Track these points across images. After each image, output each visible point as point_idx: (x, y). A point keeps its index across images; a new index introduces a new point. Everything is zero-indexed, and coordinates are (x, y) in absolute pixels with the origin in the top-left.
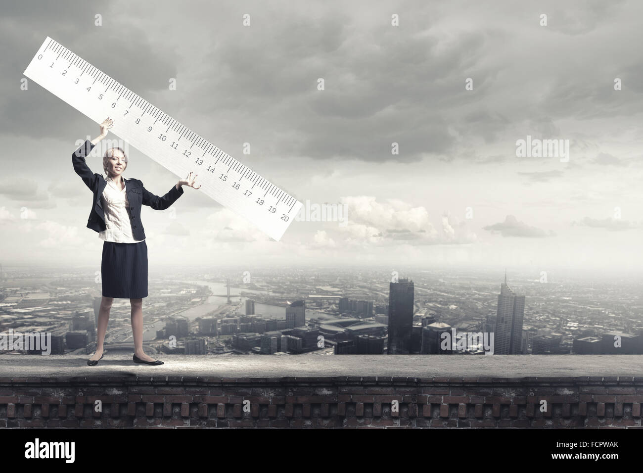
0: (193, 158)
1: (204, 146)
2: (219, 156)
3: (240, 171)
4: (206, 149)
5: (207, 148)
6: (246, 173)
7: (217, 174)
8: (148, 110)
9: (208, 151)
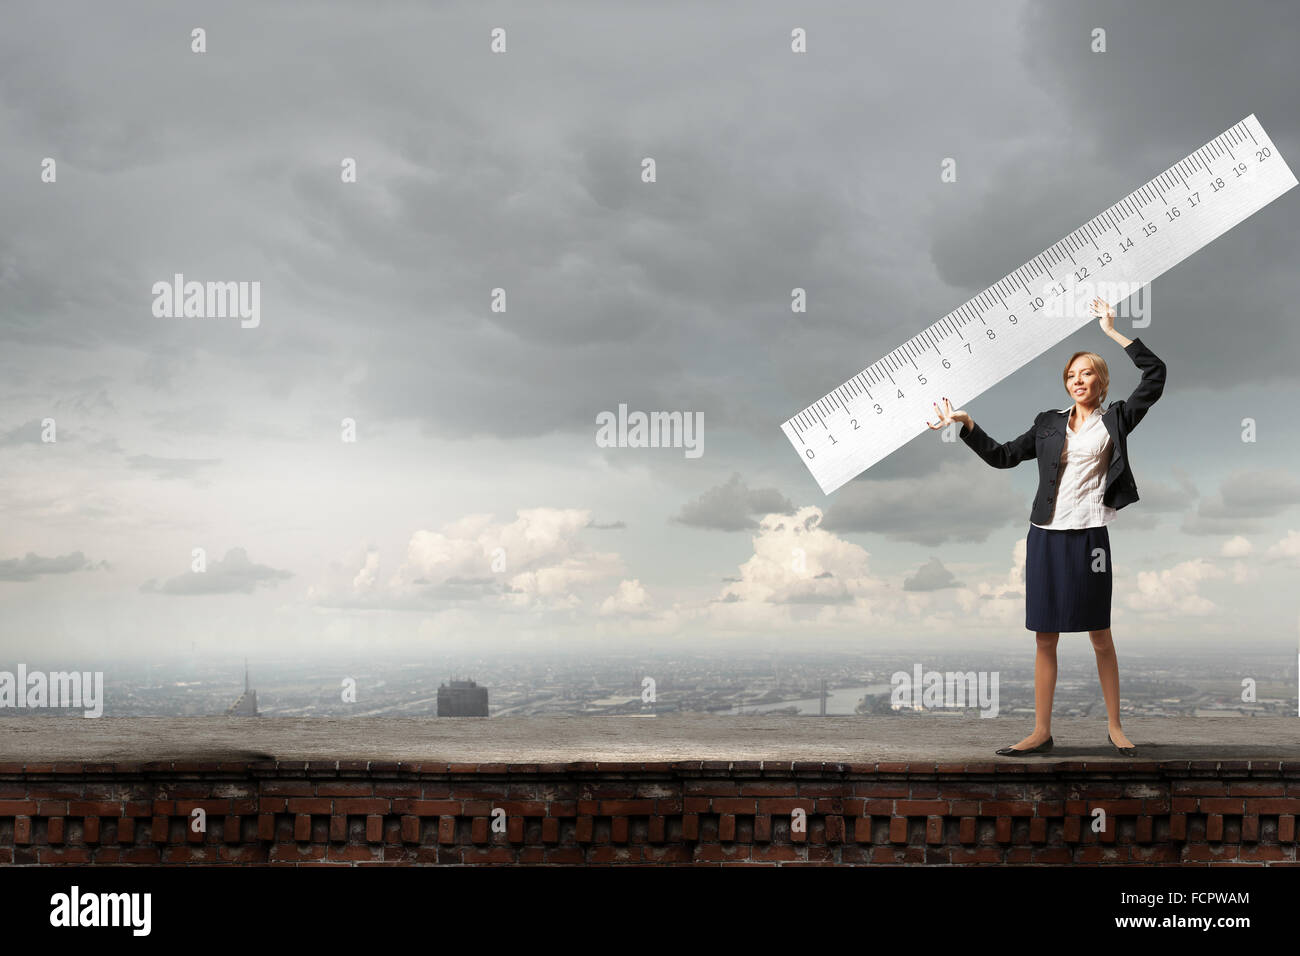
0: (1093, 267)
1: (1082, 239)
2: (1109, 221)
3: (1151, 196)
4: (1088, 239)
5: (1086, 236)
6: (1159, 188)
7: (1138, 237)
8: (979, 310)
9: (1093, 236)
